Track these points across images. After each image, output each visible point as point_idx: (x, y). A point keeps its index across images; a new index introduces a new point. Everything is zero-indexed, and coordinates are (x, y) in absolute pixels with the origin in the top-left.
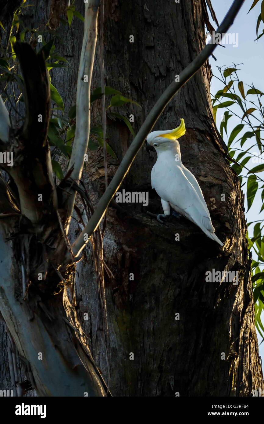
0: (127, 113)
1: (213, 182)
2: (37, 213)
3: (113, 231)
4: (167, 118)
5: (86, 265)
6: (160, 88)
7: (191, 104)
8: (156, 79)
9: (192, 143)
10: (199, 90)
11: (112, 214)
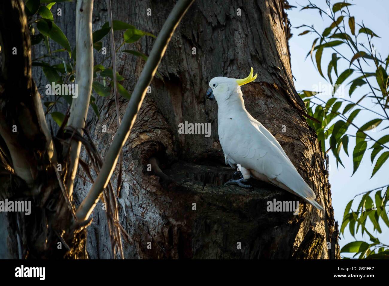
0: (177, 70)
1: (283, 140)
2: (31, 169)
3: (157, 203)
4: (229, 73)
5: (128, 247)
6: (219, 40)
7: (257, 55)
8: (214, 29)
9: (258, 99)
10: (267, 39)
11: (154, 183)
